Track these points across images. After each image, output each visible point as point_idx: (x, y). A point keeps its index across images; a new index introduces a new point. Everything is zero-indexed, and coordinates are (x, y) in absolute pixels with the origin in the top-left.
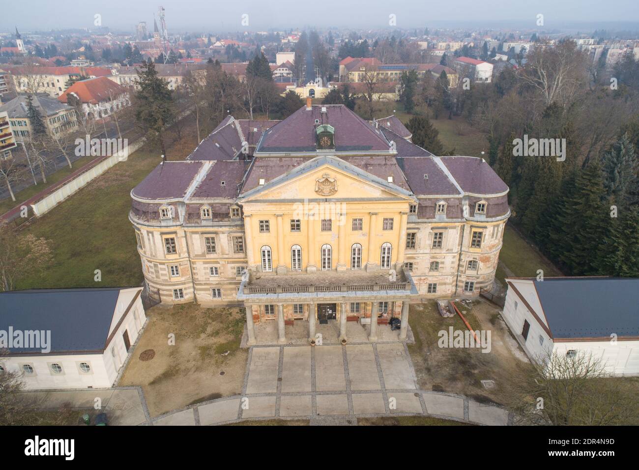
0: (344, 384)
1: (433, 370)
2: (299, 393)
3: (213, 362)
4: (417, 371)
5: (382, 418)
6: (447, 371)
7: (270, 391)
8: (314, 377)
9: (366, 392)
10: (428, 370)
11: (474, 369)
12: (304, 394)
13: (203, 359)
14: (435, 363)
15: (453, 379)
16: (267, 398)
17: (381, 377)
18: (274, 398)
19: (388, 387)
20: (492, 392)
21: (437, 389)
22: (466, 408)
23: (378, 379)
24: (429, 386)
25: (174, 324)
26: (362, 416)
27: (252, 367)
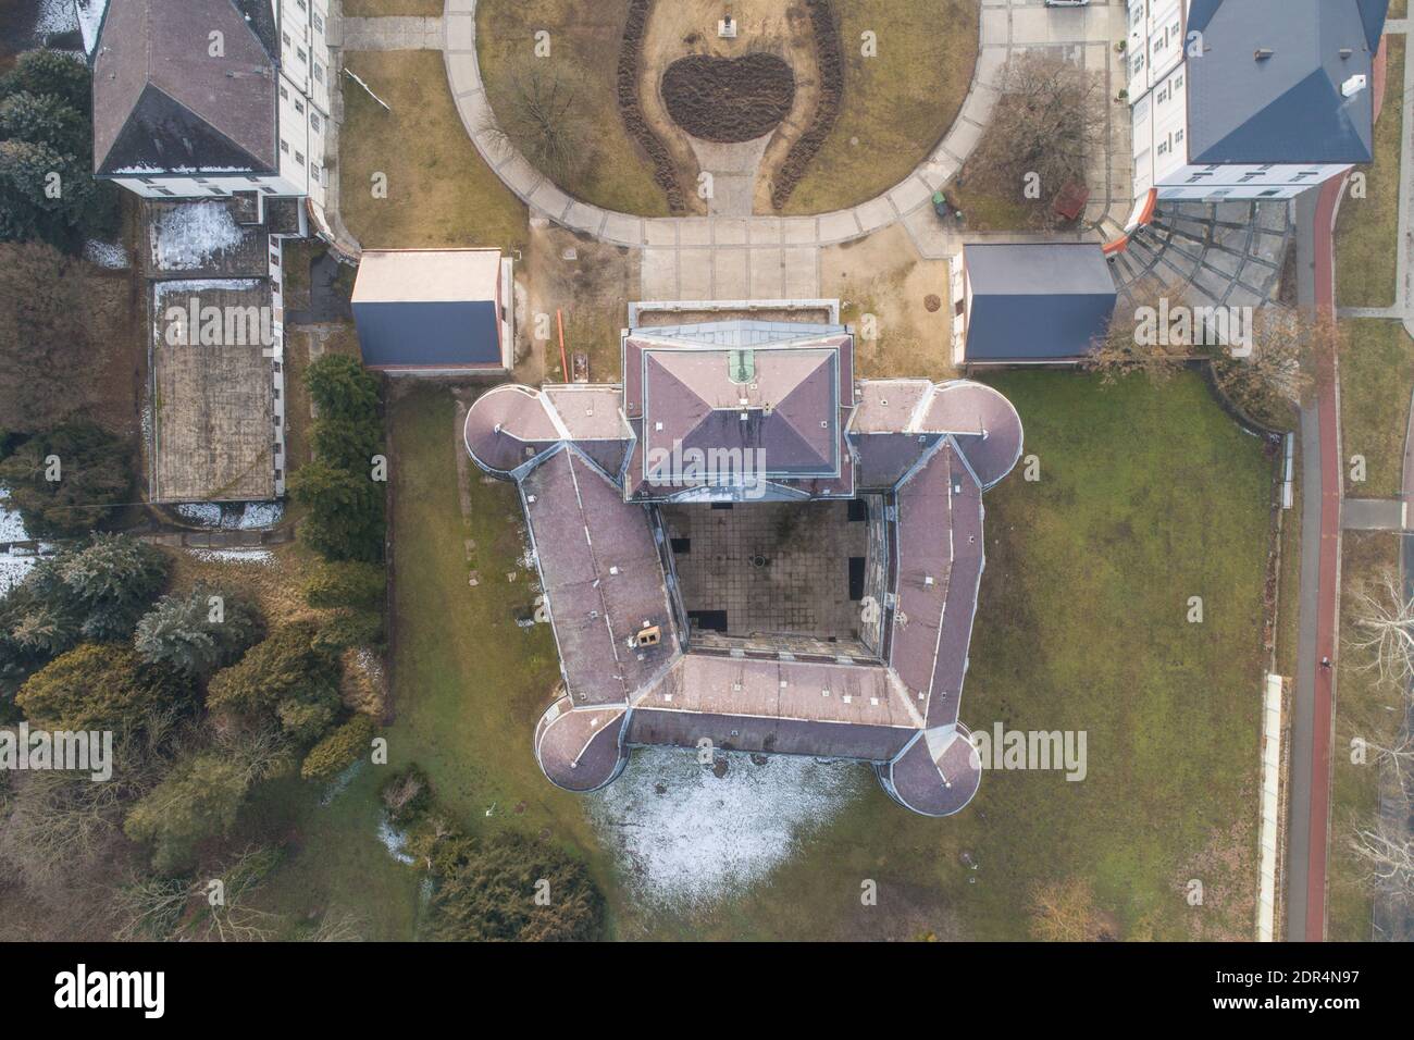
0: (718, 257)
1: (622, 274)
2: (763, 248)
3: (857, 291)
4: (638, 274)
5: (684, 216)
6: (608, 273)
7: (792, 250)
8: (748, 267)
9: (696, 247)
10: (626, 276)
11: (578, 275)
12: (758, 246)
13: (869, 296)
14: (617, 284)
15: (605, 262)
16: (793, 242)
17: (678, 266)
18: (788, 241)
19: (673, 253)
20: (571, 243)
21: (623, 250)
22: (602, 227)
23: (682, 263)
24: (631, 253)
25: (917, 355)
26: (703, 218)
27: (814, 283)
